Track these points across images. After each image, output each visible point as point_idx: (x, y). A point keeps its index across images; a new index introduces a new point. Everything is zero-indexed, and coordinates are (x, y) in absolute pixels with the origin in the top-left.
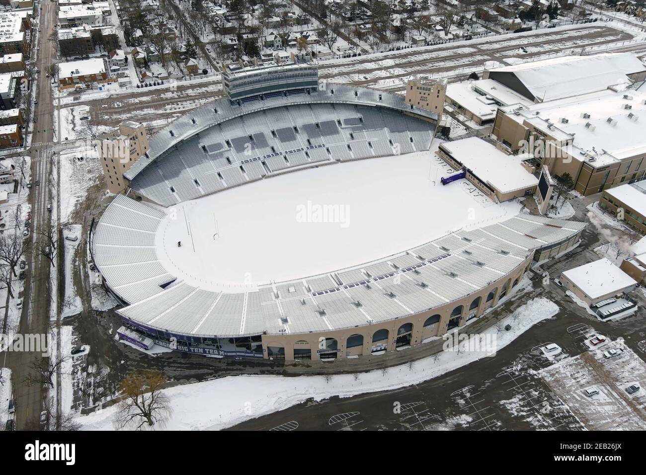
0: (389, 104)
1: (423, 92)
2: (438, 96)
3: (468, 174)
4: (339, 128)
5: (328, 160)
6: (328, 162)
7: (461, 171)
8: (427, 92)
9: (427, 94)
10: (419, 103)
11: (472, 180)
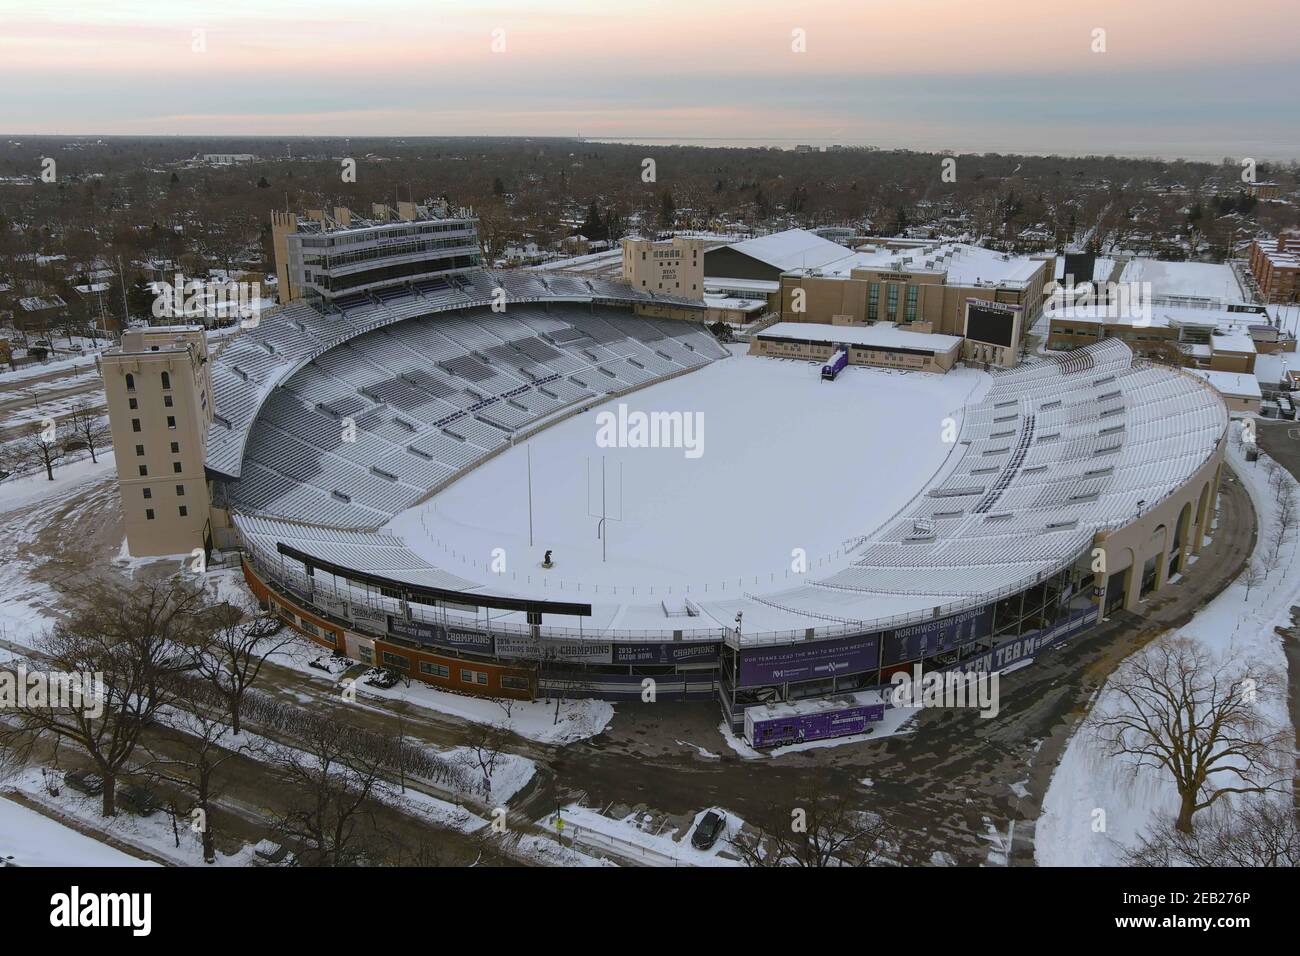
0: (610, 294)
1: (666, 260)
2: (695, 264)
3: (853, 353)
4: (553, 346)
5: (594, 396)
6: (592, 399)
7: (839, 354)
8: (673, 260)
9: (673, 263)
10: (661, 285)
11: (869, 359)
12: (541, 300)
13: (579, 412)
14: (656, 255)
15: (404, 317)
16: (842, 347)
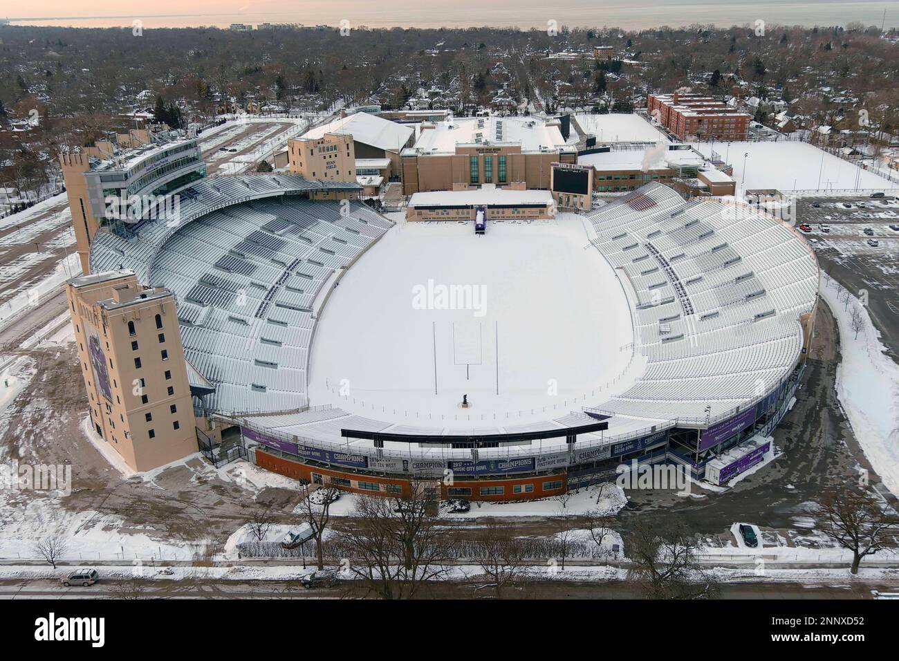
1: (327, 154)
2: (349, 155)
3: (489, 211)
4: (275, 236)
5: (334, 272)
6: (335, 275)
7: (481, 214)
8: (332, 153)
9: (333, 156)
10: (326, 174)
11: (501, 215)
13: (335, 286)
14: (320, 151)
16: (481, 208)
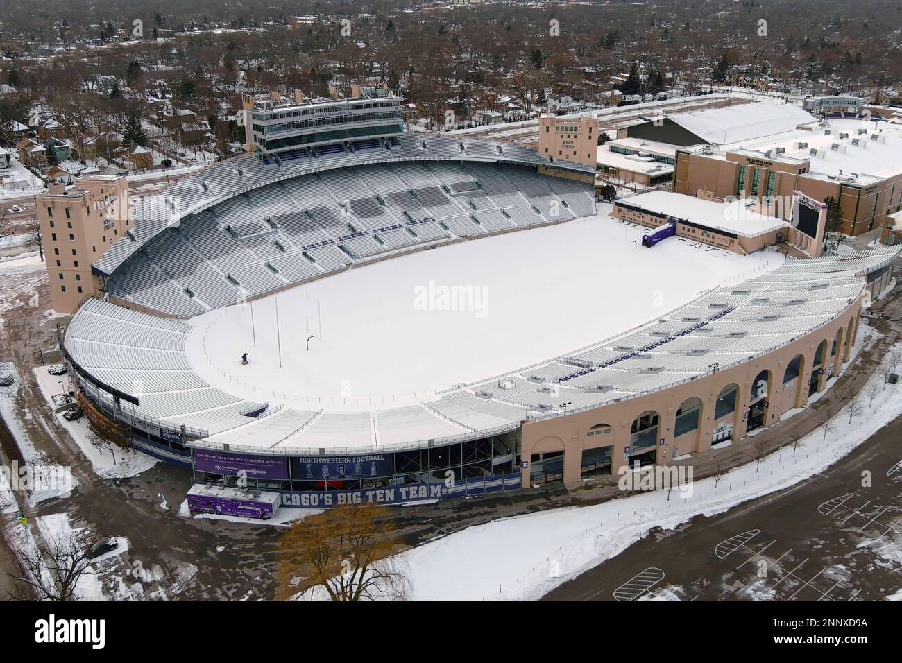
0: (516, 157)
1: (565, 134)
2: (590, 138)
3: (680, 226)
4: (448, 196)
5: (448, 237)
6: (447, 240)
7: (668, 225)
8: (572, 134)
9: (572, 137)
10: (561, 153)
11: (690, 233)
12: (452, 159)
13: (426, 249)
14: (557, 129)
15: (328, 168)
16: (672, 220)
